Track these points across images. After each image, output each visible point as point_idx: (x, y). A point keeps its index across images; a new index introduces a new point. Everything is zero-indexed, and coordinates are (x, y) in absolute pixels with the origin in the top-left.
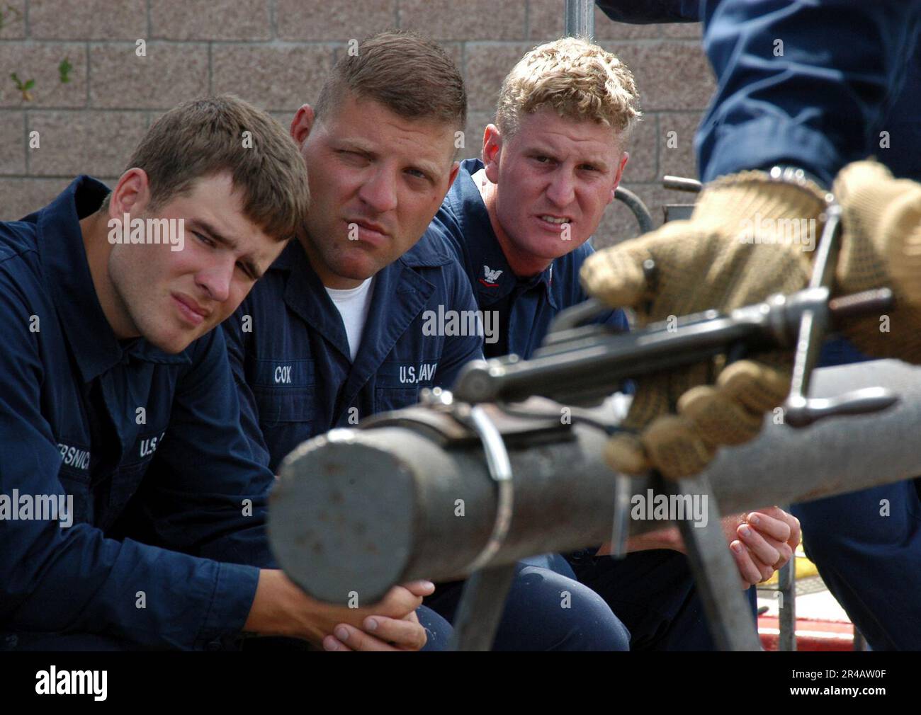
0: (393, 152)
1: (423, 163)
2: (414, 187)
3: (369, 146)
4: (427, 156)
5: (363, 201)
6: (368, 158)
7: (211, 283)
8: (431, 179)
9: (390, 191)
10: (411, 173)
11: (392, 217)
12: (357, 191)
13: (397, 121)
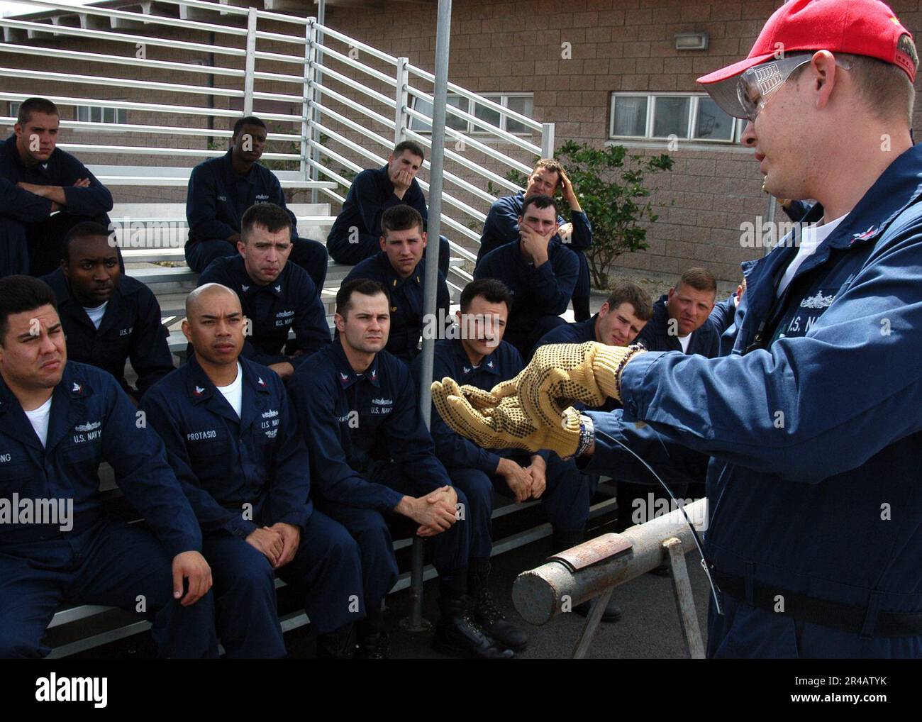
0: (695, 300)
1: (703, 303)
2: (701, 309)
3: (689, 298)
4: (704, 301)
5: (687, 313)
6: (689, 301)
7: (623, 333)
8: (706, 307)
9: (695, 310)
10: (700, 305)
11: (695, 317)
12: (685, 310)
13: (695, 291)
